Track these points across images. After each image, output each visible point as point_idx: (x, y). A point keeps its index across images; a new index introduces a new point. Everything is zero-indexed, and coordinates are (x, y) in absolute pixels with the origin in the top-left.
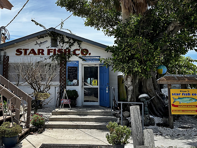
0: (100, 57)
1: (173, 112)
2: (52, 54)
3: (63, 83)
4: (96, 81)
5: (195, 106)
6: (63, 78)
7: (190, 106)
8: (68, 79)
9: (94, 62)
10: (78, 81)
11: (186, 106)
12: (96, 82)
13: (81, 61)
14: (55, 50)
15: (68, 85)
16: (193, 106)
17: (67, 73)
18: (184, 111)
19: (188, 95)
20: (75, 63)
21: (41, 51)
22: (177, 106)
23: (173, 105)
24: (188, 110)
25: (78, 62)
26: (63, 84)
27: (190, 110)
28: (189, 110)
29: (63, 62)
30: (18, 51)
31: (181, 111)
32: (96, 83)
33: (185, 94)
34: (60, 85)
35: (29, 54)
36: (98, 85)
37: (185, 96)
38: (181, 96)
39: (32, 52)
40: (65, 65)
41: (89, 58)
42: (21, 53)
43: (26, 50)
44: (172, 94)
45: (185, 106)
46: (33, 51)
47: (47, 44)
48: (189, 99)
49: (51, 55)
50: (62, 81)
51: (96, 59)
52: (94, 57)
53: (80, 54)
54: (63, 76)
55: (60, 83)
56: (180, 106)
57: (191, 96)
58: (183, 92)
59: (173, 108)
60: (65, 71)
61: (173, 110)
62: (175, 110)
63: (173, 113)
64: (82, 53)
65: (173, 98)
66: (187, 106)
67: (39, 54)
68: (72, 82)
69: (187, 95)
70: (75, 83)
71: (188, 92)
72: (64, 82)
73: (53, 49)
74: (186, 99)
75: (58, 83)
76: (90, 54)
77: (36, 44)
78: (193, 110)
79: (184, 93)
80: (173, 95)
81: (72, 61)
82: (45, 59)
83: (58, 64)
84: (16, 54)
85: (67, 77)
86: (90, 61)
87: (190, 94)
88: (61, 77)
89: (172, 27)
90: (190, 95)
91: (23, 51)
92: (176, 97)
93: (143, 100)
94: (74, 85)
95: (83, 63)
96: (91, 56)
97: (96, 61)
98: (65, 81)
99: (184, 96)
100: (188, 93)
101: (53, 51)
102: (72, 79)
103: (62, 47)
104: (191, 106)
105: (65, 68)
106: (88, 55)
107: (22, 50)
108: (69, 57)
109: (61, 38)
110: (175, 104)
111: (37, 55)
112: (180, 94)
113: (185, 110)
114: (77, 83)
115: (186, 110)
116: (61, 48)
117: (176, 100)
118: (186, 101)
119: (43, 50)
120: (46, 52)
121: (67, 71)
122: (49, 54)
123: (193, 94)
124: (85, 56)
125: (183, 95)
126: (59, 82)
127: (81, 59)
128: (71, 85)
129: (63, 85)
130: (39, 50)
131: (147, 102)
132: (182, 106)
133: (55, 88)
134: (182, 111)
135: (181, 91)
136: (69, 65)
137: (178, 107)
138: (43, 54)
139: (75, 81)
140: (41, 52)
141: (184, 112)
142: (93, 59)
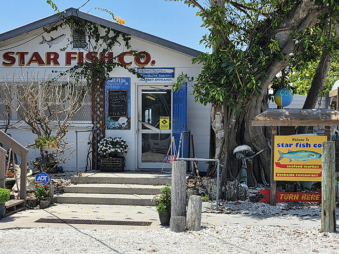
0: (174, 69)
1: (276, 176)
2: (74, 63)
3: (99, 123)
4: (168, 120)
5: (317, 165)
6: (98, 113)
7: (308, 165)
8: (110, 115)
9: (162, 80)
10: (129, 119)
11: (302, 167)
12: (166, 122)
13: (134, 78)
14: (81, 54)
15: (109, 129)
16: (313, 167)
17: (107, 103)
18: (296, 175)
19: (307, 147)
20: (124, 83)
21: (52, 57)
22: (285, 166)
23: (278, 165)
24: (304, 174)
25: (128, 80)
26: (98, 125)
27: (308, 174)
28: (306, 174)
29: (98, 80)
30: (6, 56)
31: (291, 175)
32: (168, 124)
33: (300, 145)
34: (93, 128)
35: (29, 63)
36: (170, 128)
37: (302, 149)
38: (293, 149)
39: (34, 59)
40: (102, 85)
41: (152, 71)
42: (13, 61)
43: (22, 55)
44: (278, 145)
45: (300, 165)
46: (36, 57)
47: (64, 41)
48: (307, 154)
49: (72, 66)
50: (96, 120)
51: (167, 74)
52: (162, 70)
53: (133, 62)
54: (99, 108)
55: (93, 123)
56: (290, 166)
57: (312, 149)
58: (297, 142)
59: (277, 170)
60: (103, 100)
61: (277, 174)
62: (280, 174)
63: (276, 179)
64: (137, 61)
65: (278, 151)
66: (303, 165)
67: (49, 63)
68: (116, 123)
69: (304, 146)
70: (124, 124)
71: (307, 142)
72: (101, 122)
73: (76, 53)
74: (302, 154)
75: (88, 124)
76: (154, 62)
77: (41, 43)
78: (313, 174)
79: (299, 142)
80: (280, 146)
81: (116, 78)
82: (62, 74)
83: (89, 85)
84: (4, 63)
85: (107, 113)
86: (155, 78)
87: (310, 145)
88: (94, 112)
89: (304, 11)
90: (310, 147)
91: (17, 57)
92: (285, 150)
93: (240, 156)
94: (120, 128)
95: (139, 83)
96: (156, 68)
97: (166, 79)
98: (104, 119)
99: (298, 149)
100: (307, 144)
101: (76, 56)
102: (117, 115)
103: (96, 48)
104: (310, 165)
105: (103, 93)
106: (149, 65)
107: (14, 56)
108: (110, 70)
109: (91, 29)
110: (282, 162)
111: (45, 66)
112: (292, 144)
113: (298, 174)
114: (126, 124)
115: (300, 174)
116: (92, 51)
117: (284, 155)
118: (302, 158)
119: (57, 55)
120: (62, 59)
121: (107, 98)
122: (68, 62)
123: (314, 146)
124: (144, 68)
125: (297, 147)
126: (91, 122)
127: (134, 73)
128: (114, 128)
129: (98, 129)
130: (49, 54)
131: (247, 160)
132: (293, 165)
133: (77, 133)
134: (294, 175)
135: (293, 140)
136: (109, 86)
137: (286, 168)
138: (56, 63)
139: (123, 120)
140: (52, 59)
141: (298, 176)
142: (160, 73)
